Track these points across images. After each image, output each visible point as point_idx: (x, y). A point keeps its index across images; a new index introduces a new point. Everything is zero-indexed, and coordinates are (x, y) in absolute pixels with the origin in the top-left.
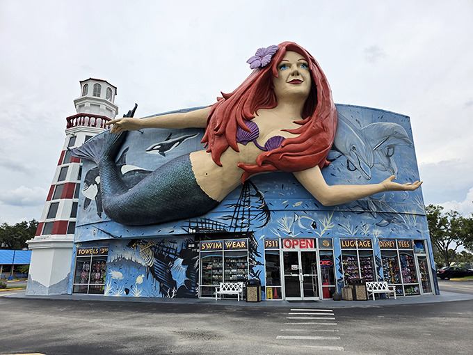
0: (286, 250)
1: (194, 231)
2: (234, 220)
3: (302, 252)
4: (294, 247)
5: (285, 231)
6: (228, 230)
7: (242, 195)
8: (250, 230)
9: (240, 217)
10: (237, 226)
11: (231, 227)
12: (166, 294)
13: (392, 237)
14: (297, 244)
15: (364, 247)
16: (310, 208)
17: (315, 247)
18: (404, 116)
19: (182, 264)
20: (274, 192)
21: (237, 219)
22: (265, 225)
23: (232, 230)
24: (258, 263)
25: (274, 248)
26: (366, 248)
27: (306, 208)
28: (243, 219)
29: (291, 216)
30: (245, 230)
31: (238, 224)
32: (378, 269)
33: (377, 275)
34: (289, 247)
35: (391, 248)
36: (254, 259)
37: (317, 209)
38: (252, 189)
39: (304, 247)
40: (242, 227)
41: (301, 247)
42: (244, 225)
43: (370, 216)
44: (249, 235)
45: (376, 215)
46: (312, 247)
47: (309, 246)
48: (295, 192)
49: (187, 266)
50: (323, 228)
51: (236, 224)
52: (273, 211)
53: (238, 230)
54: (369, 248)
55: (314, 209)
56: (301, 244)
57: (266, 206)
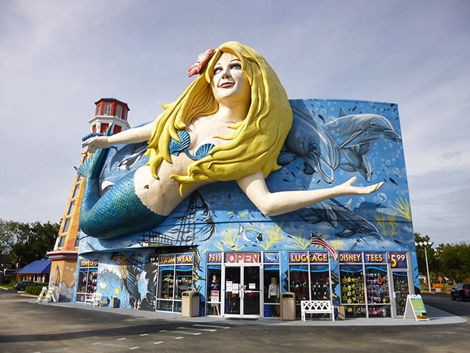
0: (229, 264)
1: (147, 245)
2: (181, 233)
3: (245, 267)
4: (238, 262)
5: (228, 245)
6: (174, 244)
7: (189, 207)
8: (194, 244)
9: (186, 230)
10: (183, 240)
11: (177, 240)
12: (133, 306)
13: (357, 249)
14: (241, 259)
15: (318, 261)
16: (256, 219)
17: (260, 262)
18: (388, 104)
19: (146, 278)
20: (220, 203)
21: (183, 232)
22: (208, 238)
23: (178, 244)
24: (200, 278)
25: (217, 262)
26: (322, 262)
27: (252, 219)
28: (188, 232)
29: (236, 228)
30: (189, 243)
31: (183, 238)
32: (334, 286)
33: (331, 293)
34: (233, 262)
35: (355, 262)
36: (197, 274)
37: (264, 219)
38: (199, 200)
39: (248, 262)
40: (187, 241)
41: (245, 262)
42: (189, 239)
43: (328, 226)
44: (194, 248)
45: (336, 224)
46: (256, 261)
47: (254, 261)
48: (242, 201)
49: (148, 280)
50: (269, 240)
51: (182, 238)
52: (218, 223)
53: (183, 244)
54: (326, 262)
55: (260, 220)
56: (245, 258)
57: (211, 218)
